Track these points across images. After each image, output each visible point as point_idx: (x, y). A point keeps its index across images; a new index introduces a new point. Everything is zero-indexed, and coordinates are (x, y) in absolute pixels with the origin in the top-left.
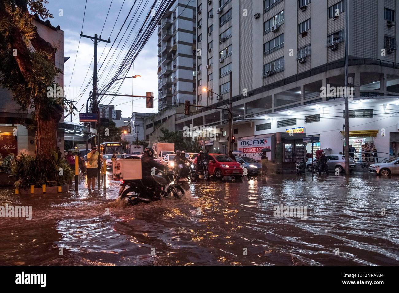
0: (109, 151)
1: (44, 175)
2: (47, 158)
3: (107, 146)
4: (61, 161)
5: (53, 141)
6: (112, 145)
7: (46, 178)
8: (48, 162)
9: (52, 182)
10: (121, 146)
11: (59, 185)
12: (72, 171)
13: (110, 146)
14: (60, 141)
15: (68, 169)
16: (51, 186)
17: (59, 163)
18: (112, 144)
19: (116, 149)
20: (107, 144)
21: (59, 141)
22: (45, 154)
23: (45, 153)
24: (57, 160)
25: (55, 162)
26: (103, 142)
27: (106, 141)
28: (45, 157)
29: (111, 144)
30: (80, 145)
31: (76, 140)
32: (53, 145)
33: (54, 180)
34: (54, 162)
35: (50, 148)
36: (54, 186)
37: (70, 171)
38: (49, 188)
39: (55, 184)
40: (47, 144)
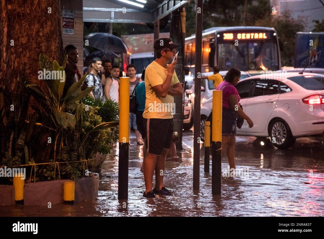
0: (227, 60)
1: (20, 142)
2: (30, 83)
3: (221, 40)
4: (74, 95)
5: (49, 23)
6: (239, 36)
7: (26, 150)
8: (32, 98)
9: (45, 167)
10: (271, 39)
11: (67, 177)
12: (109, 130)
13: (232, 42)
14: (70, 25)
15: (95, 123)
16: (42, 178)
17: (67, 101)
18: (241, 31)
19: (252, 52)
20: (221, 33)
21: (66, 26)
22: (24, 70)
23: (25, 64)
24: (61, 91)
25: (57, 95)
26: (207, 26)
27: (219, 23)
28: (23, 80)
29: (235, 32)
30: (134, 37)
31: (120, 21)
32: (48, 38)
33: (51, 157)
34: (51, 99)
35: (39, 47)
36: (52, 179)
37: (102, 127)
38: (36, 184)
39: (54, 173)
40: (29, 36)
